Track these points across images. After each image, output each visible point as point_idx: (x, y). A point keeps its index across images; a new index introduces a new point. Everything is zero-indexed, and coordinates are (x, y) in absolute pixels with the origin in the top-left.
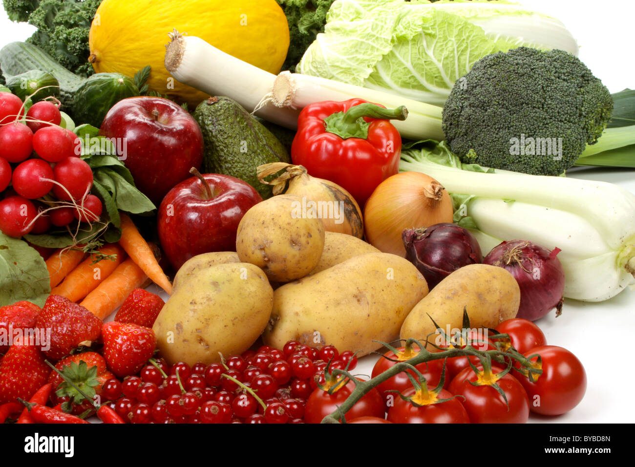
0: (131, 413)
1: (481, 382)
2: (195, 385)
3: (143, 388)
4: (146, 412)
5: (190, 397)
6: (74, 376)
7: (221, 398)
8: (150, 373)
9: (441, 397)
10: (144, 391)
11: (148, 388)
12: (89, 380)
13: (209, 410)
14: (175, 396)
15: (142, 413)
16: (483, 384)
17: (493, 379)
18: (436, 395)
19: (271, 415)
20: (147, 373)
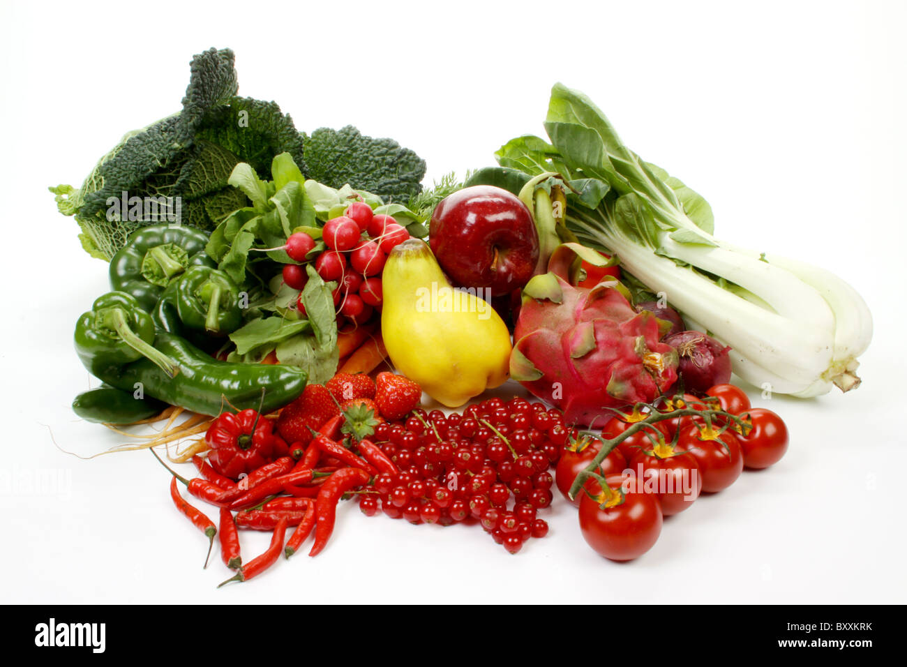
0: (395, 457)
1: (705, 437)
2: (452, 437)
3: (405, 436)
4: (407, 456)
5: (445, 446)
6: (356, 416)
7: (475, 449)
8: (414, 424)
9: (677, 451)
10: (405, 438)
11: (409, 436)
12: (367, 421)
13: (462, 456)
14: (433, 445)
15: (404, 457)
16: (706, 439)
17: (715, 435)
18: (672, 449)
19: (520, 466)
20: (412, 423)
